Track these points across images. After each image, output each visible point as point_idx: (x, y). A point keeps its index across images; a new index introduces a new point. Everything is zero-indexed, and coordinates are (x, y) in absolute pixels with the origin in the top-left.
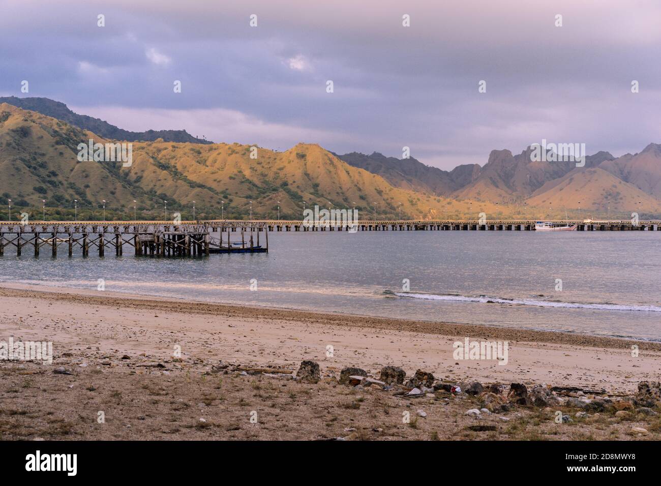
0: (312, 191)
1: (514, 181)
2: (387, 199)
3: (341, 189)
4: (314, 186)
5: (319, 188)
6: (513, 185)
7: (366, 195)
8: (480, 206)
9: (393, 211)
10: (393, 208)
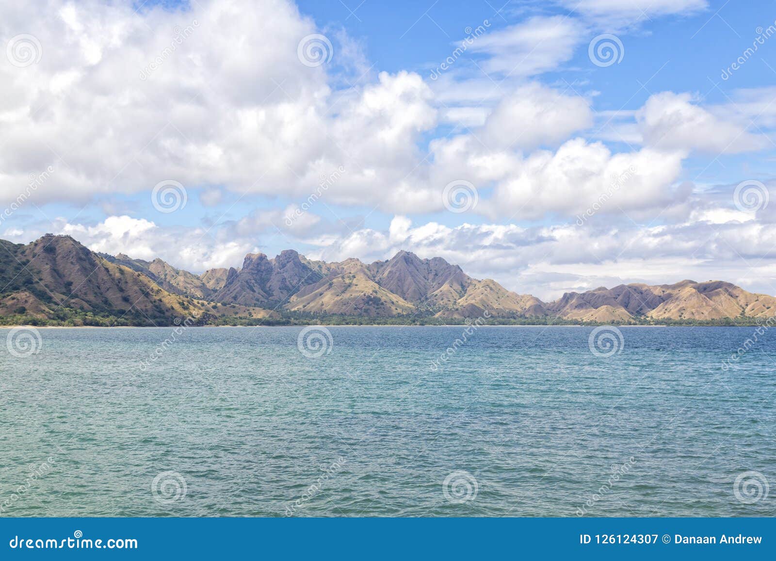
0: (64, 290)
1: (270, 286)
2: (155, 302)
3: (99, 288)
4: (66, 284)
5: (72, 288)
6: (270, 290)
7: (129, 296)
8: (248, 310)
9: (162, 315)
10: (161, 312)
